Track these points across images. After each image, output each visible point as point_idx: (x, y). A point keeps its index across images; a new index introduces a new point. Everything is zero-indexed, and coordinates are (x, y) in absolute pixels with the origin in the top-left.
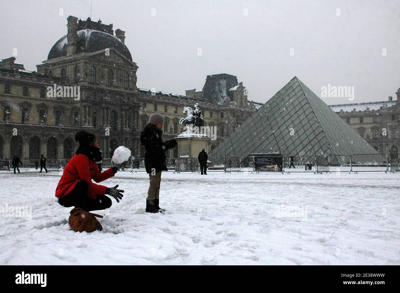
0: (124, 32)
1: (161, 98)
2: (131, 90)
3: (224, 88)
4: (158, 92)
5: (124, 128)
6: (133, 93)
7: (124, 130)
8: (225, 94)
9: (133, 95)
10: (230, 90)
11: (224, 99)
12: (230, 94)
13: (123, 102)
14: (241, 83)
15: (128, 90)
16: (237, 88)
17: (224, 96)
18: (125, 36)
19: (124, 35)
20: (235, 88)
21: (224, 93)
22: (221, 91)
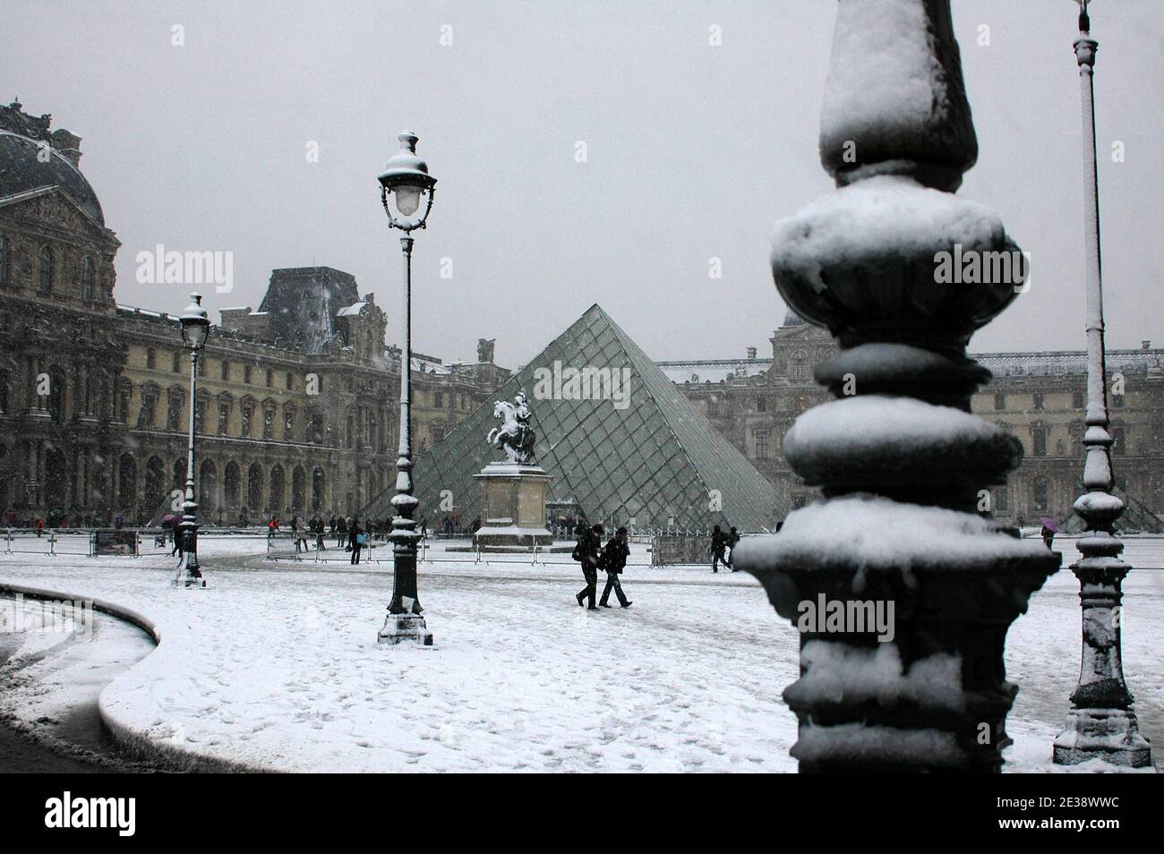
0: (78, 140)
1: (165, 331)
2: (98, 306)
3: (324, 306)
4: (158, 315)
5: (83, 417)
6: (105, 318)
7: (84, 424)
8: (326, 325)
9: (104, 322)
10: (338, 315)
11: (323, 338)
12: (341, 325)
13: (82, 342)
14: (370, 297)
15: (93, 308)
16: (361, 311)
17: (325, 331)
18: (81, 150)
19: (77, 148)
20: (355, 309)
21: (324, 323)
22: (314, 317)
